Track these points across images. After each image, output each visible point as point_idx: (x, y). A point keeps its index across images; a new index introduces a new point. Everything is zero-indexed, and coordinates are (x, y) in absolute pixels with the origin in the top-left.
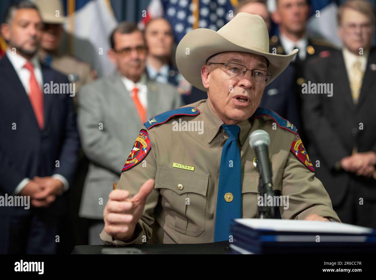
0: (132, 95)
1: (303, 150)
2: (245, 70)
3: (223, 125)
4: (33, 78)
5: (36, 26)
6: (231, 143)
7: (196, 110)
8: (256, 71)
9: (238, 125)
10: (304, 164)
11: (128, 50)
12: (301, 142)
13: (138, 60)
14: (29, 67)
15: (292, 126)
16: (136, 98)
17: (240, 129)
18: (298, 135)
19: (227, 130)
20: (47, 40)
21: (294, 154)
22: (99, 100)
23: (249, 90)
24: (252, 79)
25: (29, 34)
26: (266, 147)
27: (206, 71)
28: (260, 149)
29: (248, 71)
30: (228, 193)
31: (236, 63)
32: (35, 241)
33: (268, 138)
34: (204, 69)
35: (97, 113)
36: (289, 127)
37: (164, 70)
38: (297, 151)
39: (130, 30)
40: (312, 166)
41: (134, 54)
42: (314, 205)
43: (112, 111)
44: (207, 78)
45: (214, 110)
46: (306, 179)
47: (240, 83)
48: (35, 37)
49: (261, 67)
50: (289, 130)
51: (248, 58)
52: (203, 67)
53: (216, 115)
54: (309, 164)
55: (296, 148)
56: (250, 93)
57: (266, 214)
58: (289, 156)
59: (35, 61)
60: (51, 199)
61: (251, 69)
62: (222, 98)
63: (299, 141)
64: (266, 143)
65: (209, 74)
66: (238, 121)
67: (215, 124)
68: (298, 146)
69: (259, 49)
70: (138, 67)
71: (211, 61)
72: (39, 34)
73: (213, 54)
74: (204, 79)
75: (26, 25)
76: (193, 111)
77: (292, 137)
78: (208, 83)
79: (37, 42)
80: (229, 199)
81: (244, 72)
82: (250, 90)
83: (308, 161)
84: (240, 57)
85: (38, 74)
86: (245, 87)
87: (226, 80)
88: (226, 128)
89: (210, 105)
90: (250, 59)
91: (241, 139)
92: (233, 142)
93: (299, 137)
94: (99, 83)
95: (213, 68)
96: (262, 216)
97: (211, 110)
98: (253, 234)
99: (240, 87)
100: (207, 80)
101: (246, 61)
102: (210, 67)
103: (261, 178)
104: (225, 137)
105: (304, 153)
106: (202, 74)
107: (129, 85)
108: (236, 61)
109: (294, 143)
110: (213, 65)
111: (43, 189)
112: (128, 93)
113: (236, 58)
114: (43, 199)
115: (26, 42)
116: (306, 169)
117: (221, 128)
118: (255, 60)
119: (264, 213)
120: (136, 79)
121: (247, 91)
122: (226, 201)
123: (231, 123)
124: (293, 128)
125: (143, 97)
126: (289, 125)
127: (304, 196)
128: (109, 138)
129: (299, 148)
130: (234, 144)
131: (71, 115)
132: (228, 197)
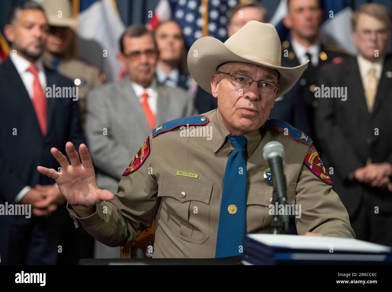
0: (142, 100)
1: (319, 162)
2: (251, 81)
3: (229, 136)
4: (36, 82)
5: (42, 27)
6: (236, 155)
7: (205, 119)
8: (262, 82)
9: (244, 136)
10: (319, 177)
11: (137, 53)
12: (317, 154)
13: (147, 64)
14: (33, 70)
15: (307, 138)
16: (146, 104)
17: (247, 140)
18: (313, 148)
19: (233, 141)
20: (53, 43)
21: (309, 168)
22: (106, 106)
23: (254, 102)
24: (259, 90)
25: (34, 36)
26: (279, 159)
27: (215, 79)
28: (274, 161)
29: (253, 82)
30: (232, 205)
31: (242, 74)
32: (35, 252)
33: (282, 149)
34: (214, 77)
35: (104, 119)
36: (303, 139)
37: (174, 75)
38: (312, 164)
39: (140, 33)
40: (329, 178)
41: (143, 58)
42: (329, 220)
43: (119, 118)
44: (216, 87)
45: (222, 119)
46: (321, 193)
47: (246, 95)
48: (40, 39)
49: (268, 78)
50: (303, 142)
51: (254, 69)
52: (212, 76)
53: (223, 125)
54: (325, 177)
55: (311, 161)
56: (256, 105)
57: (280, 229)
58: (302, 169)
59: (39, 64)
60: (52, 208)
61: (257, 80)
62: (228, 108)
63: (314, 153)
64: (281, 155)
65: (218, 83)
66: (245, 131)
67: (222, 133)
68: (313, 159)
69: (267, 59)
70: (148, 71)
71: (220, 69)
72: (44, 36)
73: (221, 63)
74: (213, 87)
75: (30, 27)
76: (203, 120)
77: (306, 149)
78: (217, 92)
79: (42, 45)
80: (233, 211)
81: (250, 83)
82: (256, 101)
83: (324, 174)
84: (247, 68)
85: (42, 77)
86: (250, 99)
87: (232, 90)
88: (233, 139)
89: (219, 115)
90: (257, 70)
91: (248, 150)
92: (238, 153)
93: (315, 149)
94: (108, 88)
95: (222, 77)
96: (275, 231)
97: (219, 119)
98: (268, 252)
99: (246, 99)
100: (216, 89)
101: (252, 71)
102: (219, 76)
103: (275, 191)
104: (232, 148)
105: (320, 165)
106: (211, 82)
107: (139, 90)
108: (242, 73)
109: (308, 156)
110: (222, 74)
111: (44, 198)
112: (137, 98)
113: (243, 69)
114: (44, 209)
115: (31, 44)
116: (321, 182)
117: (227, 138)
118: (262, 71)
119: (278, 228)
120: (146, 84)
121: (253, 103)
122: (230, 213)
123: (238, 133)
124: (308, 140)
125: (153, 103)
126: (303, 136)
127: (318, 210)
128: (116, 145)
129: (314, 160)
130: (240, 156)
131: (75, 121)
132: (232, 209)
